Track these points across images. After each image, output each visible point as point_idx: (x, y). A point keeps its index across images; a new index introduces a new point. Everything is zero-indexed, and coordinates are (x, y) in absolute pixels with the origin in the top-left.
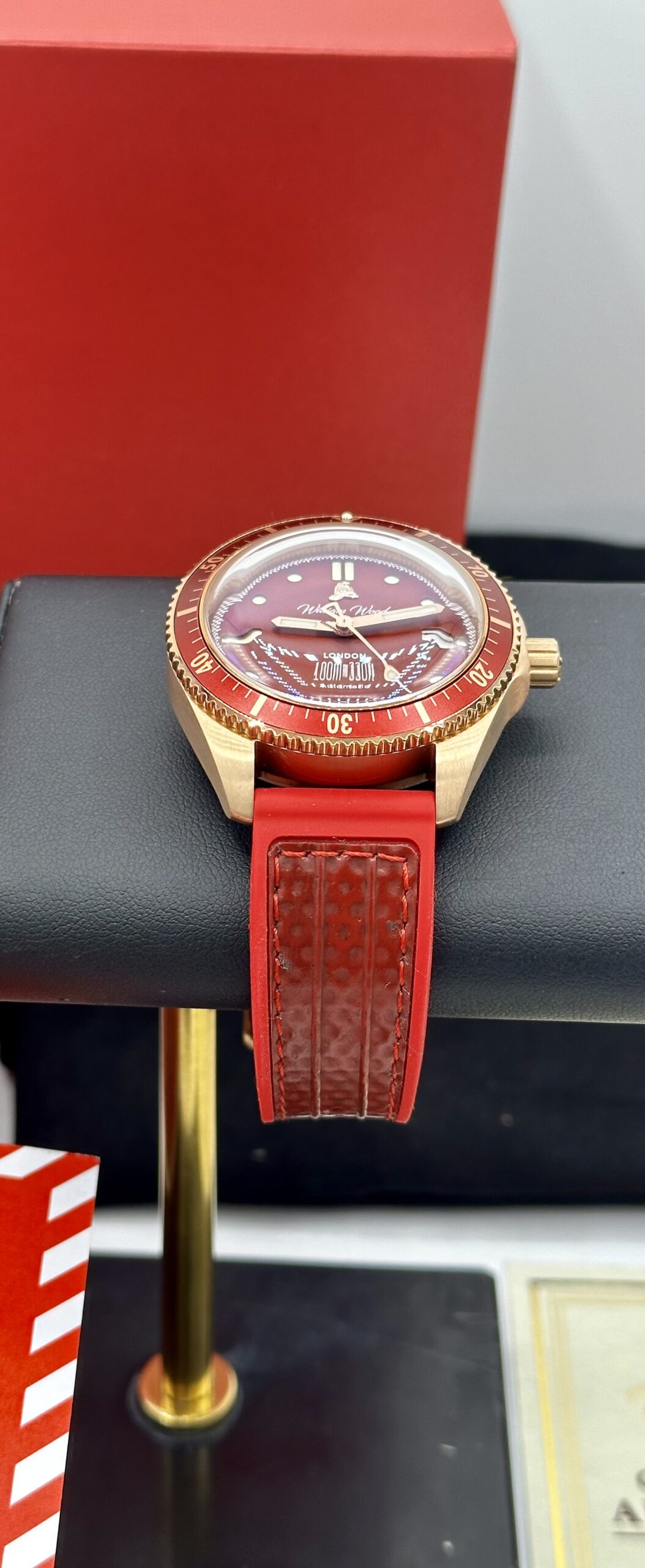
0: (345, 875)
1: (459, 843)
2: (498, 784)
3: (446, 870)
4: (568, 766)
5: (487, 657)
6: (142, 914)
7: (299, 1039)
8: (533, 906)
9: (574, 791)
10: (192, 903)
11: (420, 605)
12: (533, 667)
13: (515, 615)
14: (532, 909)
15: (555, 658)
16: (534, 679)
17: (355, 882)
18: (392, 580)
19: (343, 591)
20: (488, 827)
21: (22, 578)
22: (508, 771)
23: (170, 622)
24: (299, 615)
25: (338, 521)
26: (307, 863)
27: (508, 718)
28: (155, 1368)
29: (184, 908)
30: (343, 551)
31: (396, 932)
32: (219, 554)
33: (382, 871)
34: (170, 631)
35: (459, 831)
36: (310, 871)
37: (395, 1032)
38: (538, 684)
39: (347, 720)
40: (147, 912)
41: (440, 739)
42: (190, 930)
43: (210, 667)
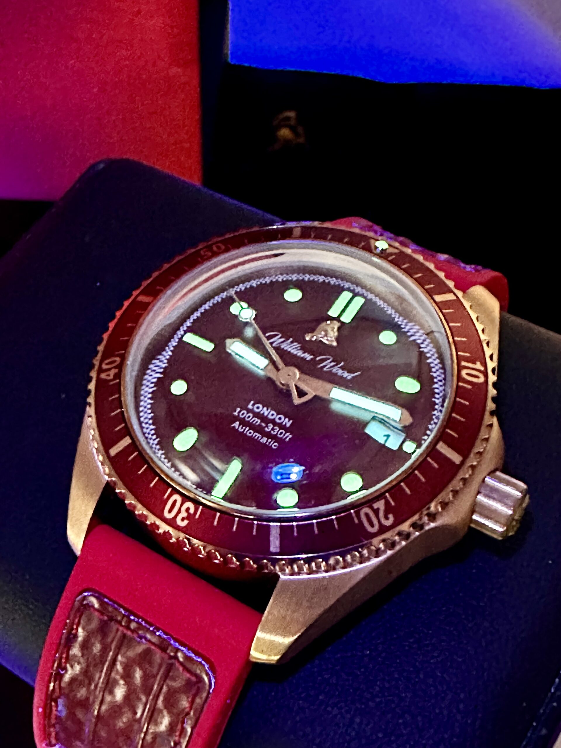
39: (187, 510)
43: (111, 377)
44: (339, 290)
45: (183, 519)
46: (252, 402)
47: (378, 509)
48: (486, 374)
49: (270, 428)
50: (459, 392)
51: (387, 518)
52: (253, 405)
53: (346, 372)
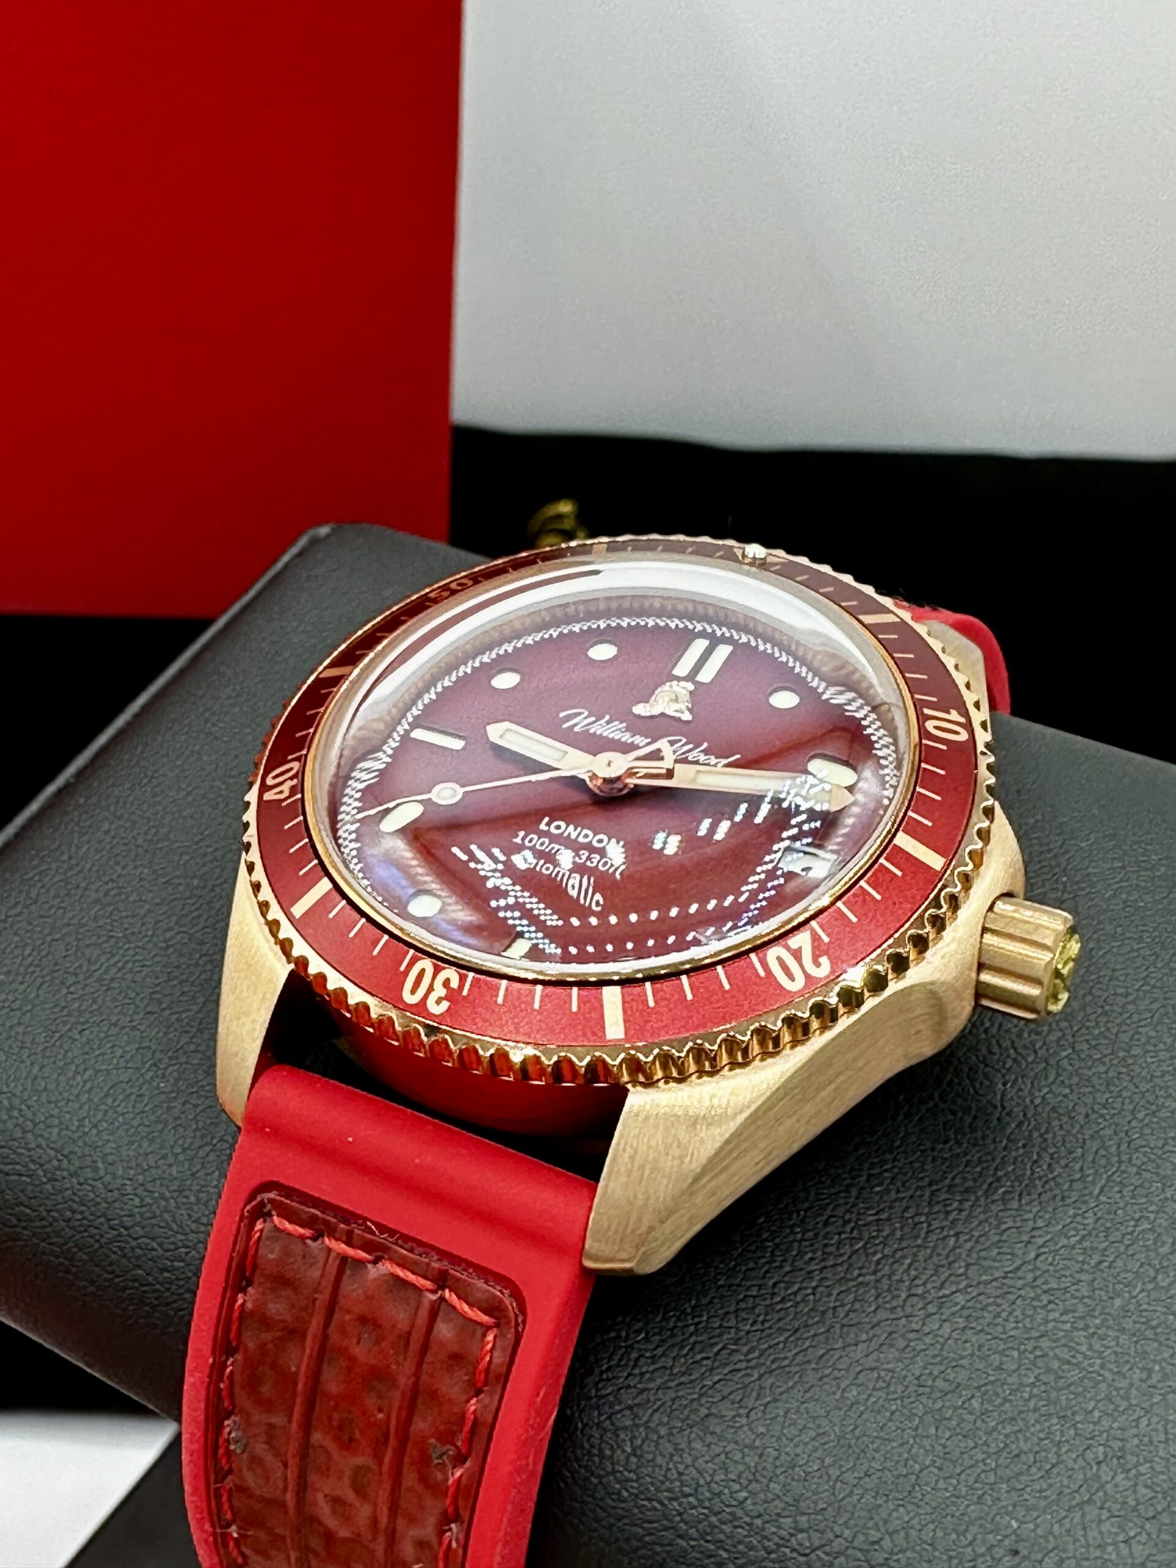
1: (696, 1320)
2: (859, 1214)
3: (637, 1371)
4: (1034, 1229)
6: (74, 1212)
8: (776, 1539)
9: (1012, 1297)
10: (157, 1229)
11: (806, 772)
14: (771, 1545)
20: (778, 1307)
22: (898, 1192)
29: (141, 1233)
35: (712, 1293)
39: (446, 983)
40: (82, 1213)
42: (136, 1280)
43: (286, 794)
44: (686, 637)
45: (439, 1001)
46: (547, 819)
47: (800, 950)
48: (969, 726)
49: (584, 858)
50: (925, 754)
51: (817, 964)
52: (548, 824)
53: (713, 757)
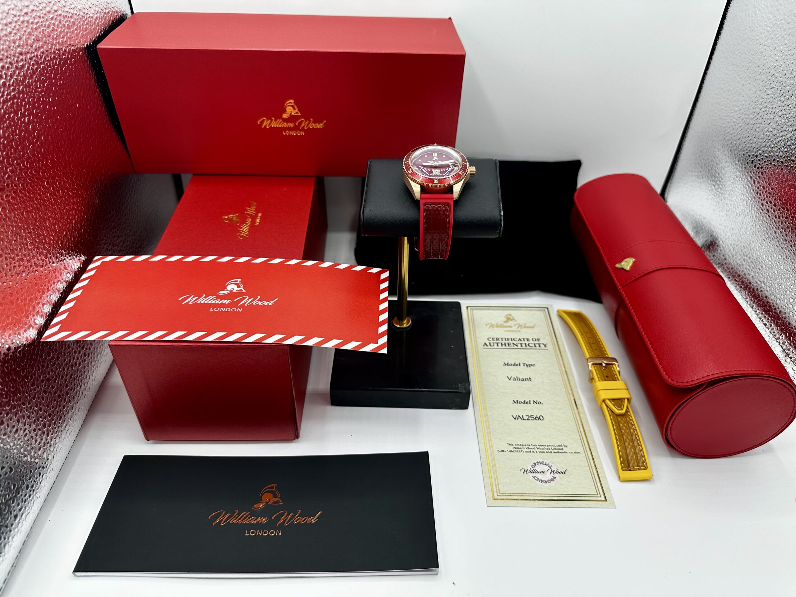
0: (437, 209)
1: (457, 203)
3: (455, 208)
5: (462, 169)
7: (428, 241)
11: (449, 161)
12: (471, 172)
13: (467, 162)
15: (475, 170)
16: (471, 174)
17: (439, 211)
18: (444, 156)
19: (435, 158)
20: (462, 201)
21: (371, 159)
23: (404, 164)
24: (427, 163)
25: (434, 145)
26: (430, 208)
27: (466, 182)
28: (396, 318)
30: (434, 151)
31: (446, 220)
32: (412, 151)
33: (444, 209)
34: (404, 166)
35: (457, 201)
36: (431, 209)
37: (446, 239)
38: (472, 175)
39: (437, 181)
41: (454, 184)
